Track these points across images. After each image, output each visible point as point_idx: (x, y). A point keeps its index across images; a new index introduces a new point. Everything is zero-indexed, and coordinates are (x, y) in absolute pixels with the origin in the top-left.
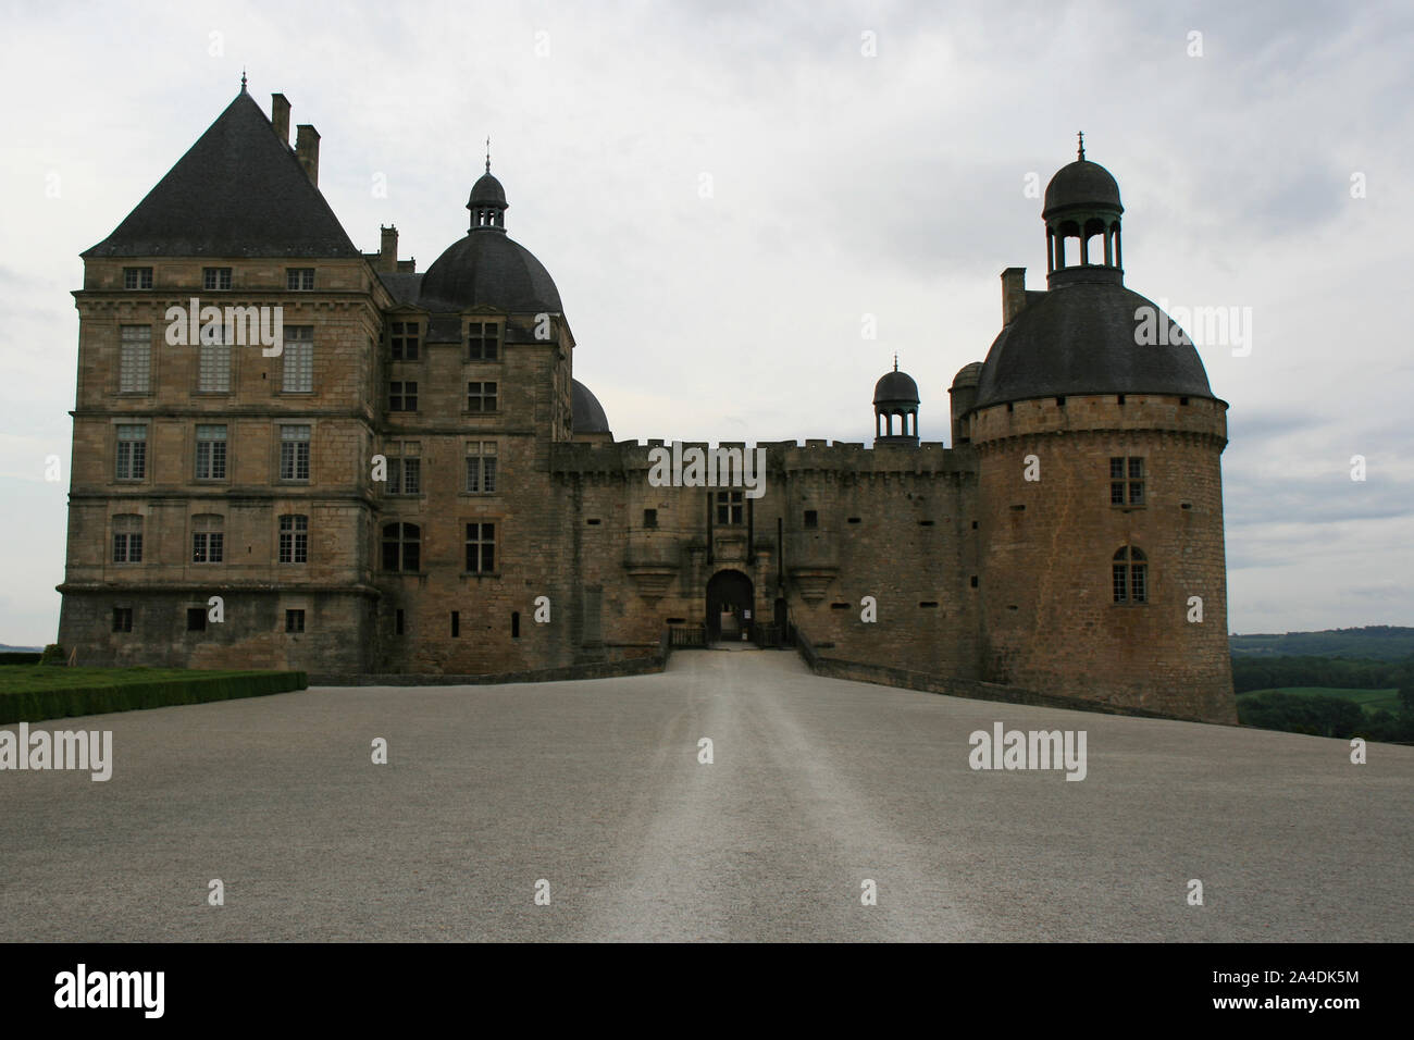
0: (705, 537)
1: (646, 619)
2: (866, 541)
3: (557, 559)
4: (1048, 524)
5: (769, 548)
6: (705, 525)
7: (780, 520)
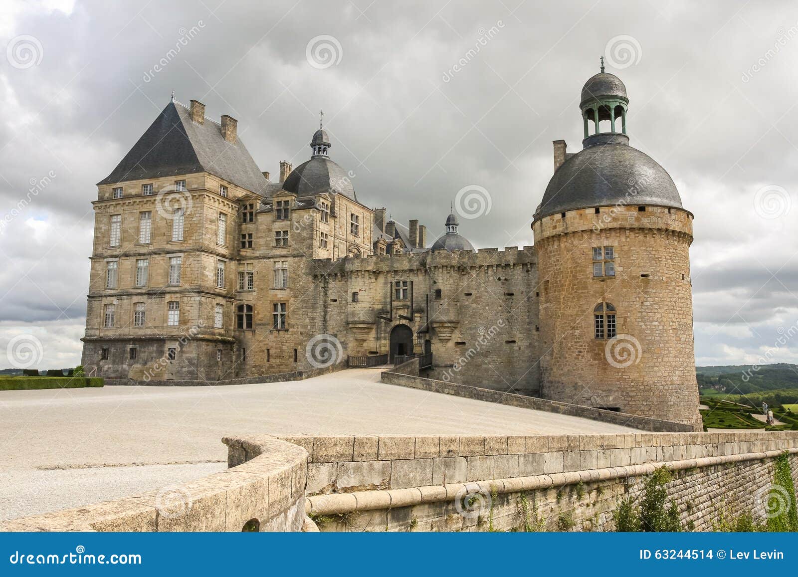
0: (389, 306)
1: (358, 352)
2: (474, 306)
3: (315, 321)
4: (559, 291)
5: (421, 311)
6: (388, 300)
7: (427, 295)
